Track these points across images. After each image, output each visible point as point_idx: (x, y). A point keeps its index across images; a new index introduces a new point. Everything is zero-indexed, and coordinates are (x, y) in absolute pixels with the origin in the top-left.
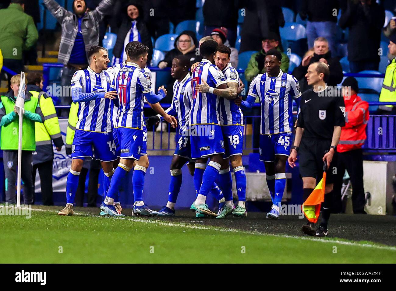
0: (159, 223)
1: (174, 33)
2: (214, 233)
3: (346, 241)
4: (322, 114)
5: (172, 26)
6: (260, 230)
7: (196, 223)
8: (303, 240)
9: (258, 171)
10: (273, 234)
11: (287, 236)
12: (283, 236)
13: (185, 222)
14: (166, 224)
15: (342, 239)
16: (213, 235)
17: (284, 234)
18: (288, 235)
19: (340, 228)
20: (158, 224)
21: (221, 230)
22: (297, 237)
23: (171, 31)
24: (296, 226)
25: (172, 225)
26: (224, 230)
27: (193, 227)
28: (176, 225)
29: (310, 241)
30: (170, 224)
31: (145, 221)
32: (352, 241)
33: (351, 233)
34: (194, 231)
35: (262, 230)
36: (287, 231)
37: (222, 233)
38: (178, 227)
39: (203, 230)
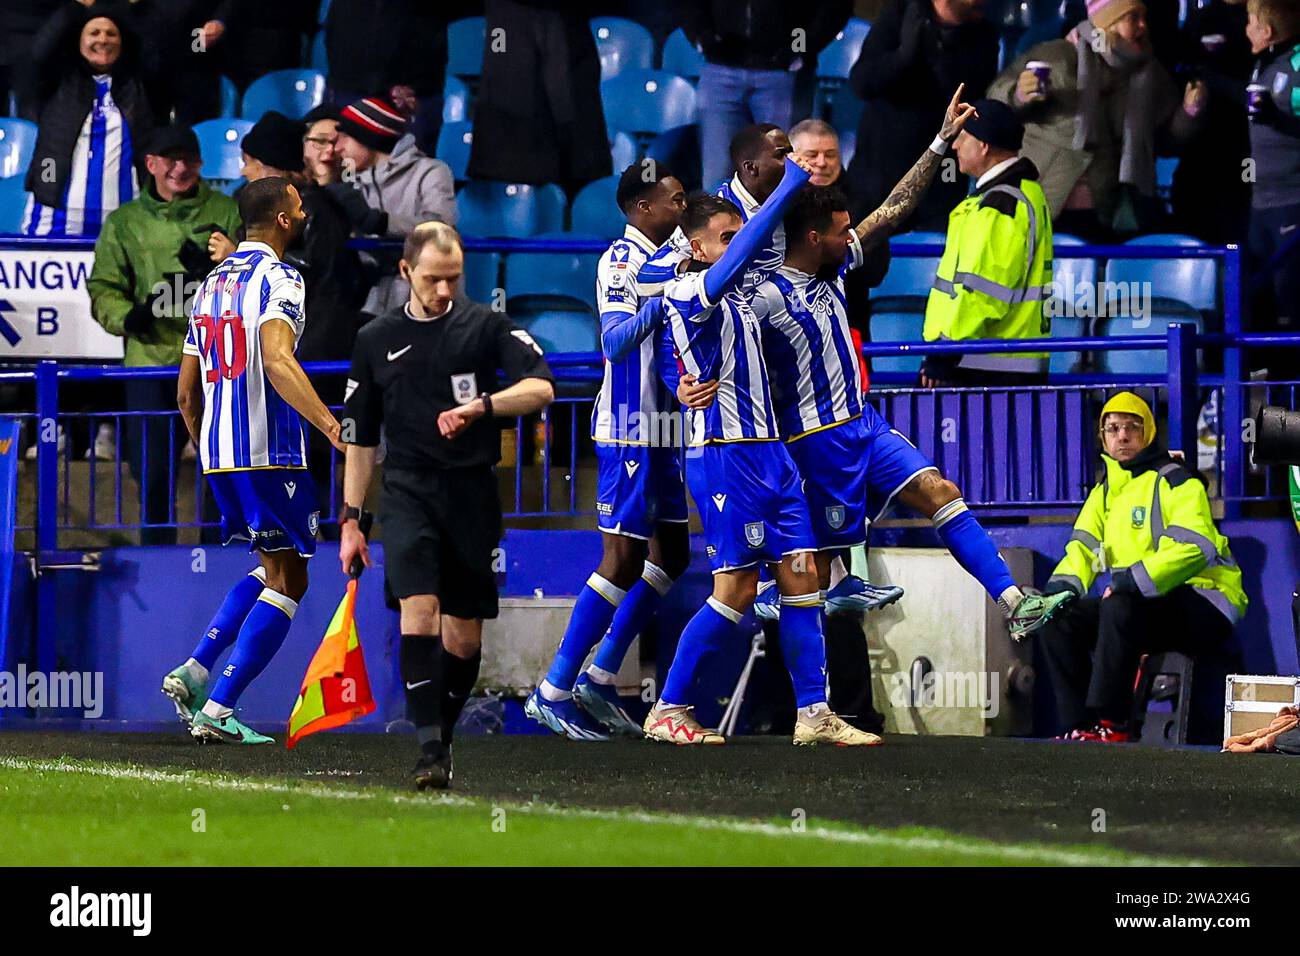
0: (199, 781)
1: (238, 114)
2: (392, 810)
3: (851, 829)
4: (464, 385)
5: (229, 92)
6: (549, 796)
7: (325, 779)
8: (700, 831)
9: (539, 593)
10: (595, 810)
11: (646, 817)
12: (630, 816)
13: (290, 777)
14: (221, 784)
15: (837, 823)
16: (386, 817)
17: (633, 811)
18: (649, 813)
19: (827, 784)
20: (194, 786)
21: (414, 801)
22: (678, 820)
23: (228, 111)
24: (675, 780)
25: (244, 785)
26: (424, 801)
27: (316, 792)
28: (255, 786)
29: (724, 832)
30: (235, 784)
31: (146, 774)
32: (872, 828)
33: (865, 801)
34: (318, 805)
35: (555, 797)
36: (645, 798)
37: (416, 810)
38: (264, 794)
39: (353, 800)
